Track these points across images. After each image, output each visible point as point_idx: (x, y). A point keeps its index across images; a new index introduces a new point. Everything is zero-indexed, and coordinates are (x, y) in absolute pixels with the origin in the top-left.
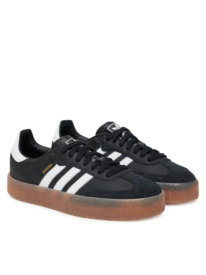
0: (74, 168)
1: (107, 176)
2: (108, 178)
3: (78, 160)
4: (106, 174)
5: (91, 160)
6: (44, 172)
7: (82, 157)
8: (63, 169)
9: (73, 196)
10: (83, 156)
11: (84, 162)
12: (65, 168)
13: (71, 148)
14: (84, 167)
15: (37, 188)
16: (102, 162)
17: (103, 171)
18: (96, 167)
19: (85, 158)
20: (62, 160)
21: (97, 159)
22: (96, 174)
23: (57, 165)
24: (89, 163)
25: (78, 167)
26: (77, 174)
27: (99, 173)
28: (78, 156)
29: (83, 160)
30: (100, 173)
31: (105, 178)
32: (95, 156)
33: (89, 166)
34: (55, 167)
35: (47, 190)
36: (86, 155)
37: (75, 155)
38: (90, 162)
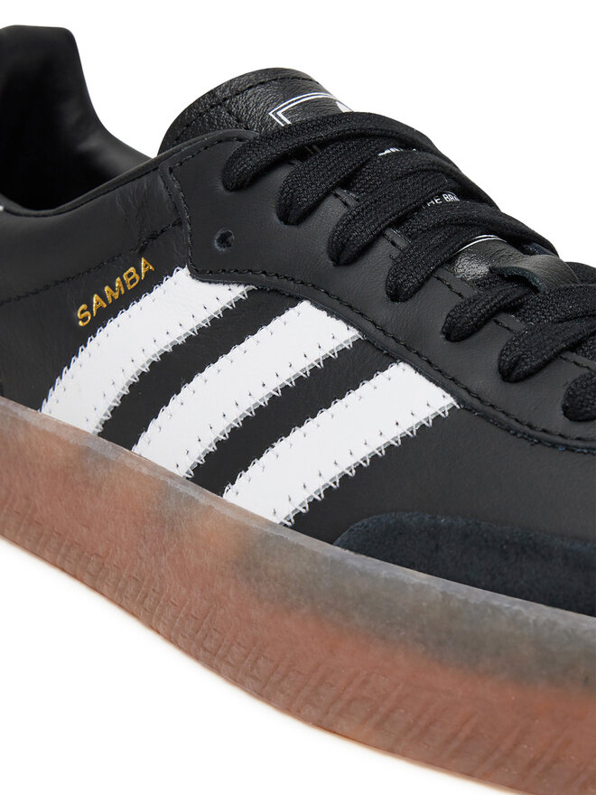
0: (305, 306)
1: (574, 412)
2: (579, 430)
3: (346, 253)
4: (570, 396)
5: (451, 261)
6: (82, 315)
7: (381, 234)
8: (225, 311)
9: (268, 537)
10: (389, 226)
11: (394, 273)
12: (239, 302)
13: (301, 153)
14: (386, 312)
15: (26, 425)
16: (542, 286)
17: (547, 363)
18: (491, 326)
19: (402, 243)
20: (224, 240)
21: (497, 265)
22: (485, 380)
23: (182, 275)
24: (433, 280)
25: (336, 306)
26: (328, 360)
27: (510, 373)
28: (348, 222)
29: (383, 256)
30: (517, 381)
31: (558, 422)
32: (483, 238)
33: (435, 306)
34: (168, 283)
35: (84, 452)
36: (418, 223)
37: (333, 210)
38: (442, 273)
